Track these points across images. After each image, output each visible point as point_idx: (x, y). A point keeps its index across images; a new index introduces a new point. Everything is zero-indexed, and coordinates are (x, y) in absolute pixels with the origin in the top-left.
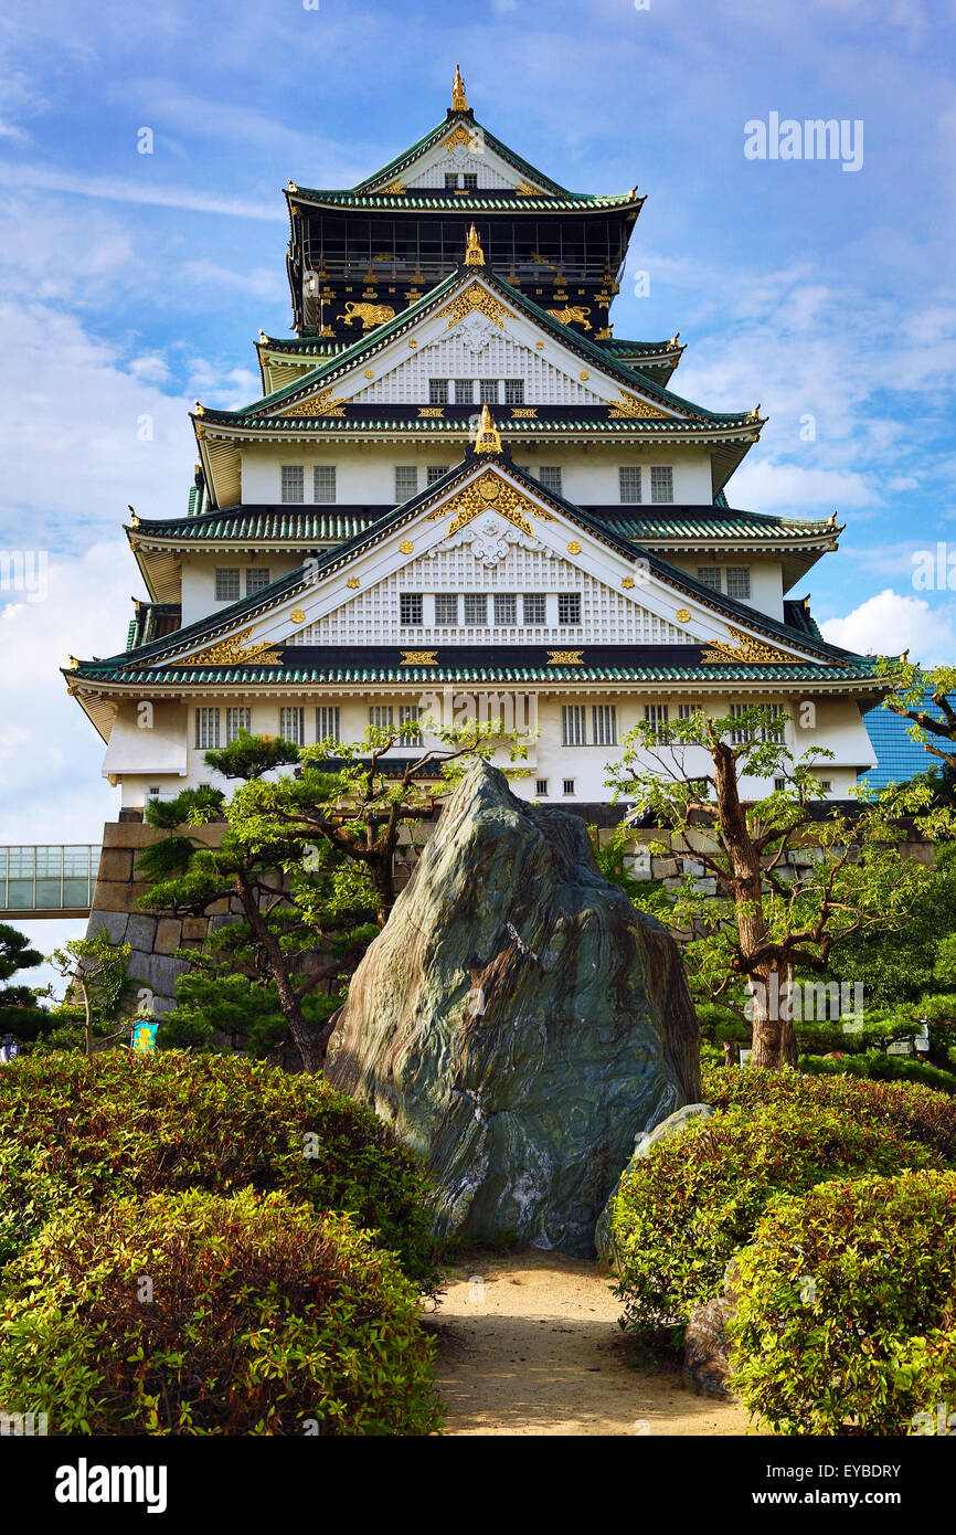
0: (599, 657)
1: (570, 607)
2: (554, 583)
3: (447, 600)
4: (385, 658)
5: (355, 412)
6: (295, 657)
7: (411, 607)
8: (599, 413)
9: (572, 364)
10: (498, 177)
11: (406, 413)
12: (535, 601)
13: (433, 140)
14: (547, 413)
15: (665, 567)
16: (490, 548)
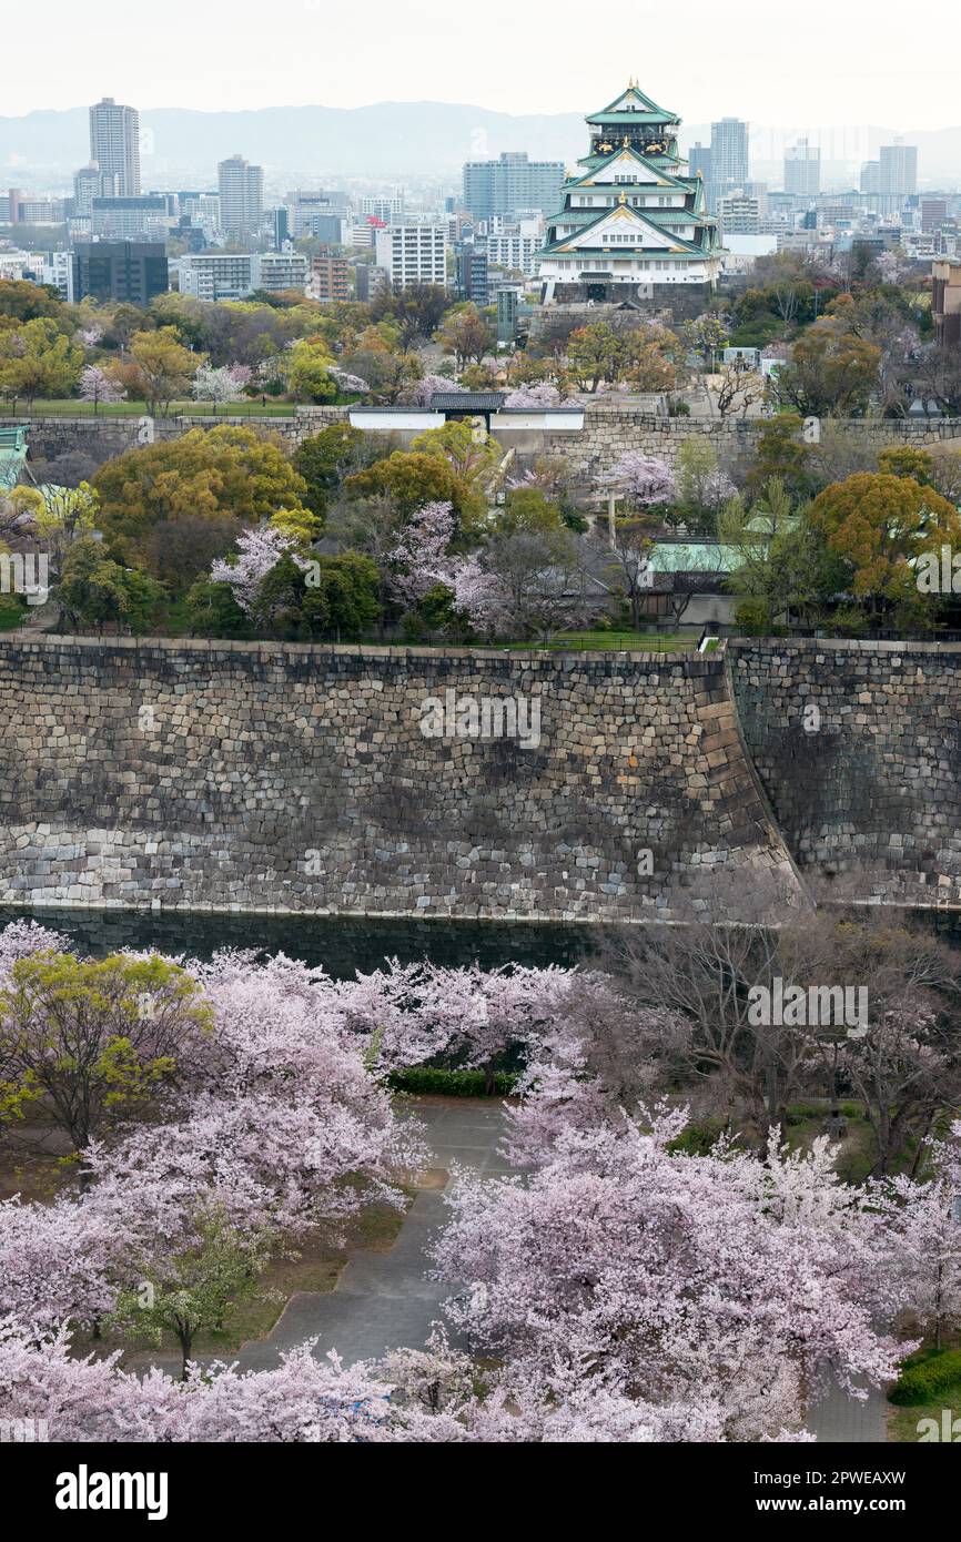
0: (646, 250)
1: (640, 237)
2: (636, 233)
3: (613, 236)
4: (599, 250)
5: (597, 184)
6: (580, 249)
7: (605, 238)
8: (654, 184)
9: (648, 172)
10: (639, 106)
11: (609, 184)
12: (633, 236)
13: (623, 97)
14: (642, 184)
15: (660, 228)
16: (623, 225)
